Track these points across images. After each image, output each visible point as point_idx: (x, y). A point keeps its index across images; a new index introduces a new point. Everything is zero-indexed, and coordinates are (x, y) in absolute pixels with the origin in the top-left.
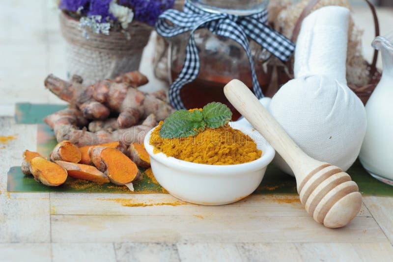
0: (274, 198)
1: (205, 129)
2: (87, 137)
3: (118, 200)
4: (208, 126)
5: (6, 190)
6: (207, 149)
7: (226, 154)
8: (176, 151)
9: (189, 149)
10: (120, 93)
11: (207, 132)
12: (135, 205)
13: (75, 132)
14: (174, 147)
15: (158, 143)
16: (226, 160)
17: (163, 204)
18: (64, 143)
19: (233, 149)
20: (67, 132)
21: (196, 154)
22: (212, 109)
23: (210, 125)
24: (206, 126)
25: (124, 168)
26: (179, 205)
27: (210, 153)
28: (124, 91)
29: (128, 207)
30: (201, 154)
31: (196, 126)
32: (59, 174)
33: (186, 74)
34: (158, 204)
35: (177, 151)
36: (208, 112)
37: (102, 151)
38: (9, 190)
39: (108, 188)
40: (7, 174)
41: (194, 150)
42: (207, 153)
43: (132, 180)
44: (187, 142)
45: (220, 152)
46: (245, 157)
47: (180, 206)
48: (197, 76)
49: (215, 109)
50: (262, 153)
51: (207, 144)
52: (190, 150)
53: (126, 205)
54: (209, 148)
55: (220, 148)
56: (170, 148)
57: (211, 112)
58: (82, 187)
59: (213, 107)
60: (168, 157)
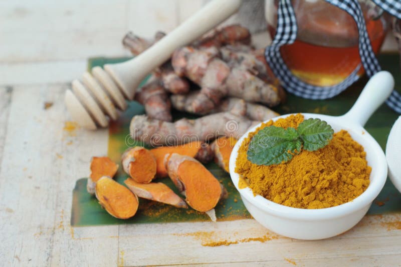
0: (383, 220)
1: (302, 151)
2: (164, 131)
3: (198, 234)
4: (305, 148)
5: (70, 224)
6: (303, 182)
7: (326, 188)
8: (265, 184)
9: (281, 182)
10: (200, 68)
11: (304, 156)
12: (218, 245)
13: (149, 127)
14: (263, 178)
15: (246, 170)
16: (326, 195)
17: (250, 239)
18: (136, 152)
19: (335, 180)
20: (140, 127)
21: (289, 190)
22: (309, 126)
23: (308, 147)
24: (302, 148)
25: (205, 189)
26: (269, 239)
27: (306, 189)
28: (204, 66)
29: (209, 247)
30: (296, 188)
31: (290, 147)
32: (129, 203)
33: (283, 34)
34: (244, 241)
35: (267, 184)
36: (304, 129)
37: (180, 166)
38: (73, 223)
39: (187, 214)
40: (71, 194)
41: (287, 183)
42: (302, 189)
43: (215, 205)
44: (279, 171)
45: (318, 187)
46: (350, 186)
47: (270, 242)
48: (297, 33)
49: (313, 126)
50: (371, 170)
51: (303, 176)
52: (282, 184)
53: (207, 245)
54: (305, 181)
55: (318, 180)
56: (258, 179)
57: (308, 129)
58: (157, 214)
59: (311, 123)
60: (255, 196)
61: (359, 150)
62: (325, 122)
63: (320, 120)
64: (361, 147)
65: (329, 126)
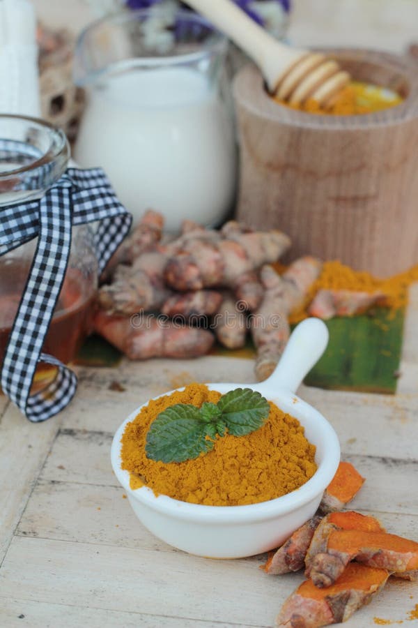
22: (235, 400)
49: (241, 400)
57: (233, 405)
59: (237, 396)
60: (157, 496)
61: (295, 425)
62: (258, 393)
63: (251, 391)
64: (295, 420)
65: (264, 399)
